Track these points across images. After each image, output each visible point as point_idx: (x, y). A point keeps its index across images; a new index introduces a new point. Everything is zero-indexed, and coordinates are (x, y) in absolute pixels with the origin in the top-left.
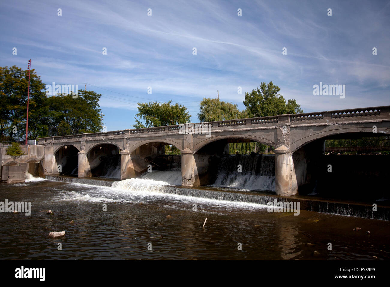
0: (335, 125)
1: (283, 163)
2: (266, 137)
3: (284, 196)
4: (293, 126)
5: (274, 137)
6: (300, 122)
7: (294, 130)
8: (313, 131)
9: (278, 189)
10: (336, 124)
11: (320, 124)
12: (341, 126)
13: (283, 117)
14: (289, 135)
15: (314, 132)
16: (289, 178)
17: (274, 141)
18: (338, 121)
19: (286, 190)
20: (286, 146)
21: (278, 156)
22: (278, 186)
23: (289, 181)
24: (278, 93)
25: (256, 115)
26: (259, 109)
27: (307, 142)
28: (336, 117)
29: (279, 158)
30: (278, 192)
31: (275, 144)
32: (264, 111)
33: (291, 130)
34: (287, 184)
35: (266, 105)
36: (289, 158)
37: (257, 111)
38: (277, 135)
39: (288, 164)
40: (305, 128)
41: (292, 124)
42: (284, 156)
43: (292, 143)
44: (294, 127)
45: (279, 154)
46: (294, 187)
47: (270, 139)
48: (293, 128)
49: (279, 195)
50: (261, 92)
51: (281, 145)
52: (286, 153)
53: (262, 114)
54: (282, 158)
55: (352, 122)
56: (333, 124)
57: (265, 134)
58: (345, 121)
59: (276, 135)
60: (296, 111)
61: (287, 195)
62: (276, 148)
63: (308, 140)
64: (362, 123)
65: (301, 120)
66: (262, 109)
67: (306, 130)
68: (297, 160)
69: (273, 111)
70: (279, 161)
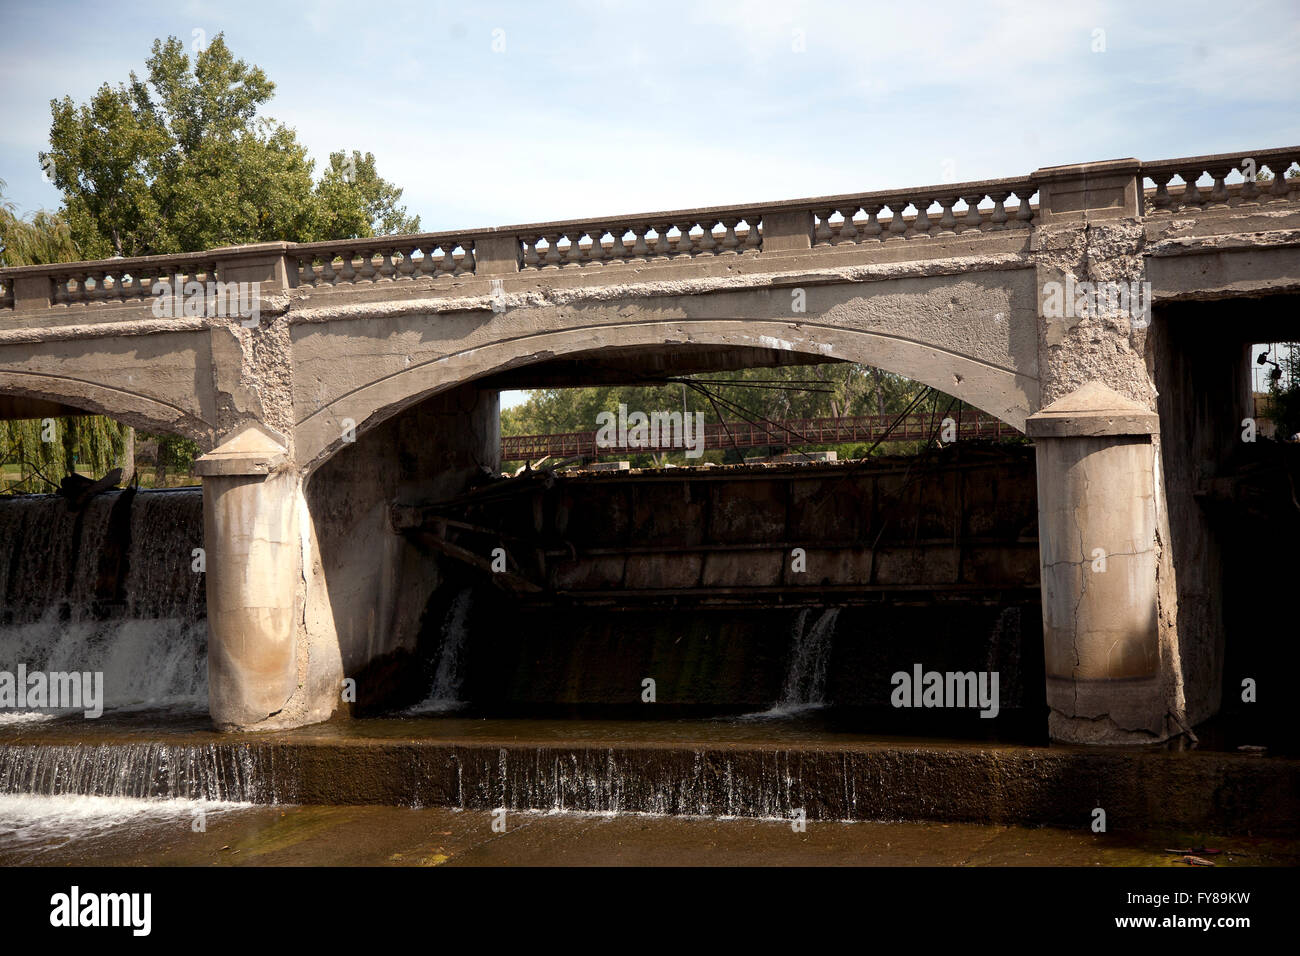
0: (537, 306)
1: (250, 539)
2: (144, 383)
3: (263, 733)
4: (306, 313)
5: (198, 382)
6: (347, 288)
7: (314, 340)
8: (422, 341)
9: (224, 692)
10: (542, 302)
11: (456, 303)
12: (570, 309)
13: (244, 263)
14: (282, 369)
15: (427, 346)
16: (291, 626)
17: (197, 408)
18: (554, 281)
19: (274, 696)
20: (268, 433)
21: (223, 496)
22: (222, 677)
23: (288, 639)
24: (262, 109)
25: (130, 242)
26: (148, 208)
27: (385, 408)
28: (541, 261)
29: (227, 506)
30: (229, 715)
31: (201, 424)
32: (181, 218)
33: (293, 338)
34: (276, 662)
35: (187, 186)
36: (286, 505)
37: (133, 218)
38: (213, 368)
39: (284, 539)
40: (374, 325)
41: (301, 304)
42: (255, 493)
43: (305, 417)
44: (315, 323)
45: (224, 483)
46: (323, 673)
47: (173, 393)
48: (308, 328)
49: (230, 730)
50: (155, 97)
51: (240, 431)
52: (271, 476)
53: (167, 240)
54: (246, 507)
55: (626, 287)
56: (529, 301)
57: (141, 363)
58: (589, 280)
59: (207, 370)
60: (378, 224)
61: (276, 727)
62: (210, 445)
63: (397, 393)
64: (675, 296)
65: (352, 278)
66: (168, 204)
67: (379, 336)
68: (335, 513)
69: (233, 225)
70: (227, 528)
